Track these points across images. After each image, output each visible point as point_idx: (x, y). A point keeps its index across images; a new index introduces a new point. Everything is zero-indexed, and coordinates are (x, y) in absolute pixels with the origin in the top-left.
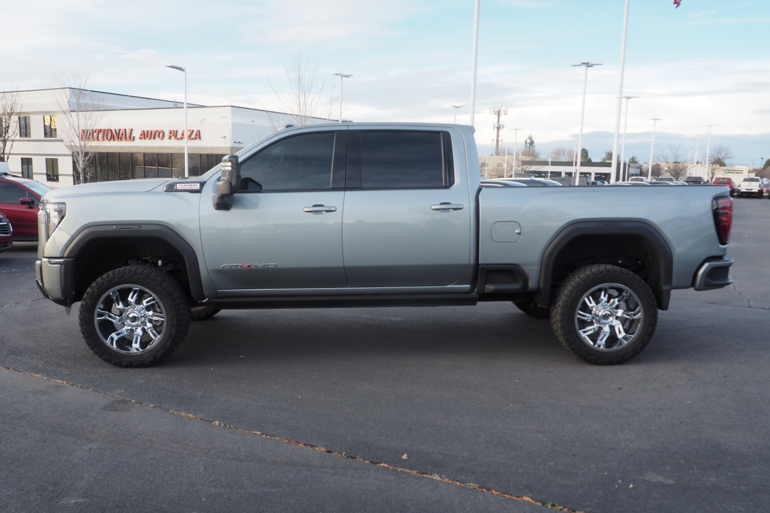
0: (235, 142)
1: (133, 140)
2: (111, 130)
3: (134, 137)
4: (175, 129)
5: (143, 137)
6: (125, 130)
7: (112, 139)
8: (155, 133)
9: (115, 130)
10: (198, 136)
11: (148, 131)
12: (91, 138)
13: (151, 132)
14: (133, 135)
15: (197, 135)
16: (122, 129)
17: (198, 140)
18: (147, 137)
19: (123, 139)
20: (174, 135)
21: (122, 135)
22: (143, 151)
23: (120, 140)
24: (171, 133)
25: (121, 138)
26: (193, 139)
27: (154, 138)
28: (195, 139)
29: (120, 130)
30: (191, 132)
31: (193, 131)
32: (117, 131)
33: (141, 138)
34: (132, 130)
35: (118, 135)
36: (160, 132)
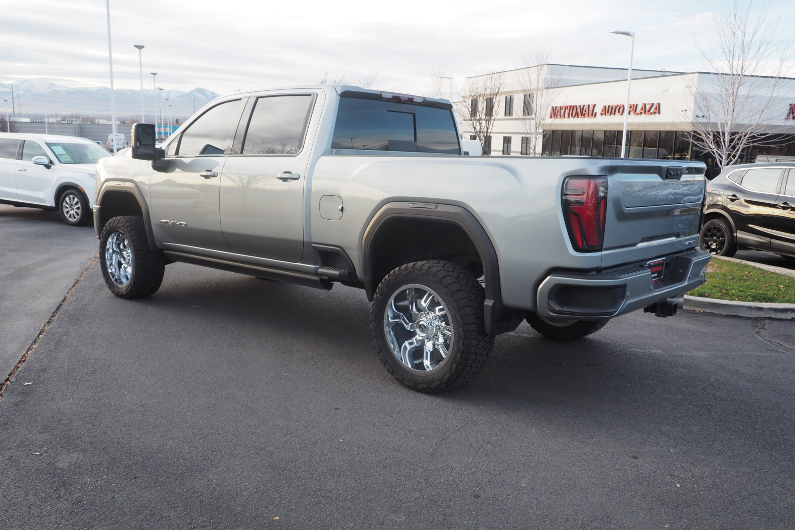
0: (697, 116)
1: (595, 116)
2: (576, 106)
3: (596, 113)
4: (635, 103)
5: (604, 112)
6: (589, 106)
7: (576, 116)
8: (616, 108)
9: (580, 106)
10: (658, 110)
11: (609, 106)
12: (558, 116)
13: (612, 108)
14: (595, 111)
15: (656, 109)
16: (586, 104)
17: (657, 115)
18: (608, 113)
19: (585, 115)
20: (633, 110)
21: (585, 111)
22: (604, 128)
23: (583, 116)
24: (631, 107)
25: (585, 114)
26: (651, 113)
27: (614, 114)
28: (655, 113)
29: (584, 106)
30: (651, 105)
31: (653, 104)
32: (582, 107)
33: (602, 114)
34: (595, 105)
35: (582, 110)
36: (620, 107)
